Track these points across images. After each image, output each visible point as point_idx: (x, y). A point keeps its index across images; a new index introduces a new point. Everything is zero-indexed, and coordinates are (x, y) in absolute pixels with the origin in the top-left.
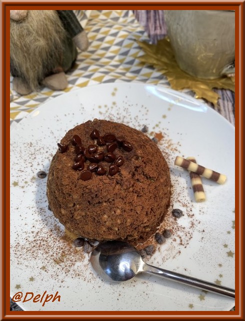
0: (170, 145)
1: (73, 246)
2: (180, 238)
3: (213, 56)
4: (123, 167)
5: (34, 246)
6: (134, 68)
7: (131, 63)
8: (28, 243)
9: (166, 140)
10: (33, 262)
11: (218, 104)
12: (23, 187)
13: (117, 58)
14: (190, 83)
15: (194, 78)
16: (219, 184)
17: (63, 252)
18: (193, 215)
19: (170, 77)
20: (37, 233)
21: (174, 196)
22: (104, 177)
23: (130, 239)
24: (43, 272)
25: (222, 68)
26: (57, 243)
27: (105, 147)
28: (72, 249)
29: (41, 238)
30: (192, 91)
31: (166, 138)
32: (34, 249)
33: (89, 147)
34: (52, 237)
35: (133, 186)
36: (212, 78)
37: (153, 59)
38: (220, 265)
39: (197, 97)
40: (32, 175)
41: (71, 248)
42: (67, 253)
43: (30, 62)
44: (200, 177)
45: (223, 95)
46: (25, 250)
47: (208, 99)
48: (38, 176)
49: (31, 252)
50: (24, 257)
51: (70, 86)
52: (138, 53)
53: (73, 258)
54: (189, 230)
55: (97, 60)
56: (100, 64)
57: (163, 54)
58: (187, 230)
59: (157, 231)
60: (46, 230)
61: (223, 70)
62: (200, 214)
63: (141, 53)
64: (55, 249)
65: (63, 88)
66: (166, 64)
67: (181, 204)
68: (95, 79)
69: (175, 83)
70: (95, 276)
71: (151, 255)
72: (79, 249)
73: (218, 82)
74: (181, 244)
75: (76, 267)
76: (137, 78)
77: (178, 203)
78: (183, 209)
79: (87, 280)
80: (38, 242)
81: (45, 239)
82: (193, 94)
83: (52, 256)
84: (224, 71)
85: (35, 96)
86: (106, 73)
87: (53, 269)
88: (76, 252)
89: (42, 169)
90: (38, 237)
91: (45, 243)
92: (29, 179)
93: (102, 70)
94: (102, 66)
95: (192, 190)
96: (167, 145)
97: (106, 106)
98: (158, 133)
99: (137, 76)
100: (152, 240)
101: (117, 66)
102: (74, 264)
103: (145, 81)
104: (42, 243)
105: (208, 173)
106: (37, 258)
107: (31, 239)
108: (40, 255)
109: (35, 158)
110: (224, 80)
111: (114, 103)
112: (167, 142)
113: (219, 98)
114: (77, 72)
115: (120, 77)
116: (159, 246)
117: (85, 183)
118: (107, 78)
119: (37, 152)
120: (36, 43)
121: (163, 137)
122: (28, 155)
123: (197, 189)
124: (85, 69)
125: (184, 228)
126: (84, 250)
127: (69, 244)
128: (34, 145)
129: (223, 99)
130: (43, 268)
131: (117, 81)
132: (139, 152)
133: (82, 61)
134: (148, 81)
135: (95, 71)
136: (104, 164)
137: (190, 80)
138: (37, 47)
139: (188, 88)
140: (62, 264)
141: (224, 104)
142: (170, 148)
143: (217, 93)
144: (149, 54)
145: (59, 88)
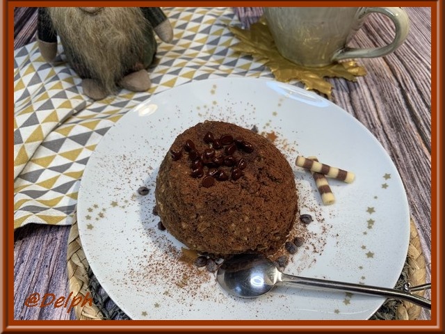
0: (285, 146)
1: (195, 267)
2: (313, 245)
3: (321, 40)
4: (247, 170)
5: (151, 271)
6: (228, 59)
7: (223, 53)
8: (142, 268)
9: (281, 140)
10: (153, 288)
11: (333, 95)
12: (123, 207)
13: (205, 48)
14: (297, 73)
15: (301, 67)
16: (347, 183)
17: (185, 274)
18: (323, 220)
19: (274, 67)
20: (151, 257)
21: (300, 201)
22: (227, 182)
23: (260, 249)
24: (167, 297)
25: (332, 53)
26: (176, 265)
27: (223, 150)
28: (193, 271)
29: (156, 262)
30: (301, 82)
31: (280, 137)
32: (151, 274)
33: (206, 152)
34: (168, 259)
35: (259, 190)
36: (321, 65)
37: (250, 48)
38: (361, 268)
39: (308, 89)
40: (131, 193)
41: (192, 269)
42: (188, 275)
43: (107, 59)
44: (325, 177)
45: (336, 84)
46: (141, 276)
47: (320, 90)
48: (140, 193)
49: (149, 277)
50: (142, 283)
51: (153, 85)
52: (230, 41)
53: (197, 279)
54: (321, 236)
55: (182, 52)
56: (185, 57)
57: (260, 41)
58: (319, 236)
59: (287, 241)
60: (160, 252)
61: (332, 56)
62: (331, 218)
63: (234, 41)
64: (174, 272)
65: (146, 89)
66: (265, 52)
67: (308, 209)
68: (184, 76)
69: (280, 74)
70: (225, 296)
71: (284, 267)
72: (201, 269)
73: (329, 70)
74: (315, 252)
75: (202, 289)
76: (234, 71)
77: (305, 208)
78: (312, 214)
79: (217, 301)
80: (154, 266)
81: (161, 262)
82: (302, 85)
83: (172, 280)
84: (334, 57)
85: (113, 100)
86: (197, 67)
87: (177, 293)
88: (199, 273)
89: (143, 185)
90: (152, 261)
91: (161, 267)
92: (128, 197)
93: (190, 63)
94: (189, 59)
95: (318, 193)
96: (282, 146)
97: (205, 107)
98: (270, 133)
99: (233, 69)
100: (283, 251)
101: (206, 58)
102: (200, 286)
103: (243, 74)
104: (159, 268)
105: (334, 172)
106: (157, 284)
107: (145, 264)
108: (159, 280)
109: (132, 173)
110: (335, 67)
111: (215, 103)
112: (281, 142)
113: (332, 88)
114: (159, 68)
115: (213, 71)
116: (291, 256)
117: (208, 190)
118: (198, 73)
119: (133, 166)
120: (115, 38)
121: (276, 137)
122: (123, 169)
123: (324, 190)
124: (169, 63)
125: (316, 234)
126: (208, 270)
127: (189, 266)
128: (128, 157)
129: (338, 89)
130: (166, 293)
131: (211, 76)
132: (261, 152)
133: (163, 54)
134: (247, 75)
135: (182, 65)
136: (225, 168)
137: (297, 69)
138: (116, 42)
139: (296, 79)
140: (185, 287)
141: (338, 94)
142: (287, 148)
143: (329, 82)
144: (245, 41)
145: (142, 89)
